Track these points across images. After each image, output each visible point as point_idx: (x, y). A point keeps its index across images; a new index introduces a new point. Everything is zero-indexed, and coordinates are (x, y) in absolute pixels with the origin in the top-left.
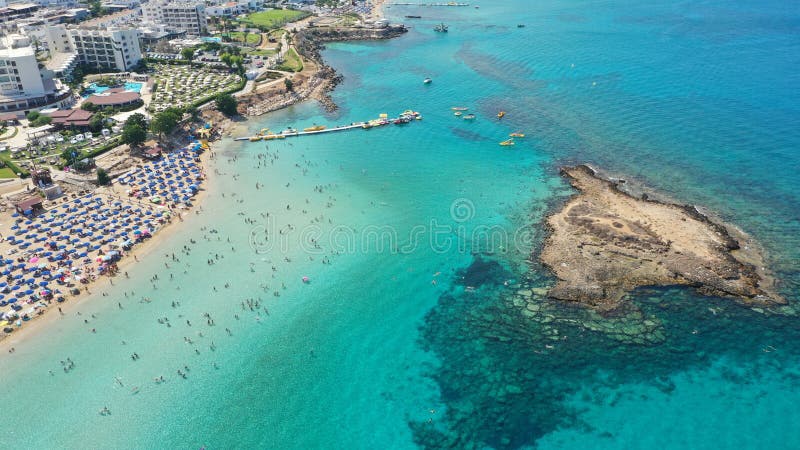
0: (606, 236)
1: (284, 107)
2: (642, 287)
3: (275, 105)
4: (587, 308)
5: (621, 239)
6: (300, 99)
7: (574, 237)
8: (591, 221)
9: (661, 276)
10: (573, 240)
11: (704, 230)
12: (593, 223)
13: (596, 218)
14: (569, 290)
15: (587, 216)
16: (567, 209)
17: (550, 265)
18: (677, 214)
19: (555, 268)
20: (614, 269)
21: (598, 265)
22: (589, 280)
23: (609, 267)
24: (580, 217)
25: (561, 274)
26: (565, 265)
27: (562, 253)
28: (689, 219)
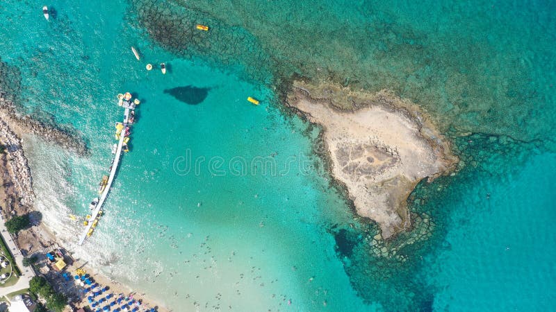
0: (371, 172)
2: (408, 197)
5: (379, 170)
7: (358, 183)
8: (357, 166)
9: (410, 182)
10: (360, 187)
11: (400, 120)
12: (359, 166)
13: (356, 161)
14: (388, 228)
15: (351, 161)
16: (334, 156)
17: (367, 216)
18: (380, 113)
19: (372, 217)
20: (391, 195)
21: (383, 197)
22: (389, 213)
23: (388, 194)
24: (348, 164)
25: (377, 219)
26: (373, 211)
27: (365, 203)
28: (388, 114)
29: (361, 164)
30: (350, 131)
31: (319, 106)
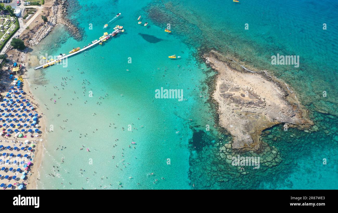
0: (241, 103)
1: (48, 34)
2: (264, 131)
3: (43, 34)
4: (249, 150)
5: (247, 103)
6: (54, 26)
7: (228, 106)
8: (232, 95)
9: (268, 122)
10: (228, 109)
11: (273, 86)
12: (233, 96)
13: (233, 93)
14: (240, 142)
15: (228, 92)
16: (218, 87)
17: (226, 128)
18: (260, 79)
19: (229, 130)
20: (250, 123)
21: (244, 122)
22: (244, 133)
23: (248, 122)
24: (226, 93)
25: (233, 133)
26: (231, 126)
27: (228, 119)
28: (265, 81)
29: (235, 95)
30: (235, 80)
31: (221, 63)
